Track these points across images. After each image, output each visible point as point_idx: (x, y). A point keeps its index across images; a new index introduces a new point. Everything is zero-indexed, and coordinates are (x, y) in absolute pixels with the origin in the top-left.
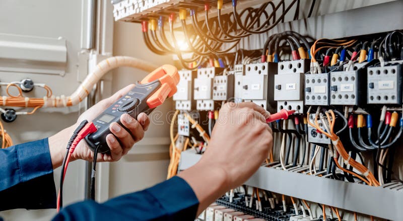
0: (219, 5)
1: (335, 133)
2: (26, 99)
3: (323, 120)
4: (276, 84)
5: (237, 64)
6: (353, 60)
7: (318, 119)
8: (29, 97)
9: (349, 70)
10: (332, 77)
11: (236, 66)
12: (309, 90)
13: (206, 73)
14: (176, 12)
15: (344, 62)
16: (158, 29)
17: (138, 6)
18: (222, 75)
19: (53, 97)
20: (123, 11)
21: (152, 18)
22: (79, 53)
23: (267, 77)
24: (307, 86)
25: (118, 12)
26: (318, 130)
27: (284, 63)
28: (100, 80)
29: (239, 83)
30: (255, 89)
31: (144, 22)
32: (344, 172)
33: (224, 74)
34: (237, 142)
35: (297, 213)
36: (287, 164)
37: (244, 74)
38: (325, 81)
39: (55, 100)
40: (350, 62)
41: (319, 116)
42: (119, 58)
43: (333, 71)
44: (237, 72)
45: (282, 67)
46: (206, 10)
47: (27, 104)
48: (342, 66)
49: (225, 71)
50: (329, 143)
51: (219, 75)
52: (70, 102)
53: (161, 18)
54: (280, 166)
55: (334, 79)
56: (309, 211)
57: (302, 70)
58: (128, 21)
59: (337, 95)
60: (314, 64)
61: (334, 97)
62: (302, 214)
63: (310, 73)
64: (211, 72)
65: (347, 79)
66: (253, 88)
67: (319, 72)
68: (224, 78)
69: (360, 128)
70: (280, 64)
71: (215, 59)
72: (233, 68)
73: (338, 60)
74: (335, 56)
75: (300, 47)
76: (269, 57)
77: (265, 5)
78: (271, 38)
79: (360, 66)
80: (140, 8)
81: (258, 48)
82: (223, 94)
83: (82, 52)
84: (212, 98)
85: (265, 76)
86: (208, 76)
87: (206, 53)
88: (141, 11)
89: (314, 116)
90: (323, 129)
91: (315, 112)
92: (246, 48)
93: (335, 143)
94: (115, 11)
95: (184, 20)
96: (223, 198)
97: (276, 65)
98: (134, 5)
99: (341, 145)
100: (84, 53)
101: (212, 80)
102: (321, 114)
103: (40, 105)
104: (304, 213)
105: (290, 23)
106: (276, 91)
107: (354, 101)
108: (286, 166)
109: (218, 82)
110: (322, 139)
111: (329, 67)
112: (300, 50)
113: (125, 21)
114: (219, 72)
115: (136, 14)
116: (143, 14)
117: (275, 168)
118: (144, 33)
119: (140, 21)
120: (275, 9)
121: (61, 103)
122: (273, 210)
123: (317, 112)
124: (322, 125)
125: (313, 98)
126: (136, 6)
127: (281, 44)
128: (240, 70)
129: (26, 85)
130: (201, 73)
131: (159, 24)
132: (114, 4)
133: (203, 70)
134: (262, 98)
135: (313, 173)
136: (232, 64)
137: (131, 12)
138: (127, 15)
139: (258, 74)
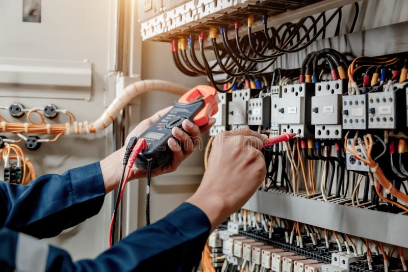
0: (249, 22)
1: (373, 160)
2: (48, 126)
3: (361, 145)
4: (313, 107)
5: (275, 84)
6: (392, 80)
7: (357, 144)
8: (51, 124)
9: (388, 90)
10: (369, 99)
11: (273, 88)
12: (347, 113)
13: (241, 95)
14: (207, 31)
15: (384, 82)
16: (188, 49)
17: (166, 25)
18: (258, 97)
19: (75, 123)
20: (151, 30)
21: (182, 37)
22: (105, 76)
23: (304, 99)
24: (345, 108)
25: (145, 31)
26: (355, 157)
27: (321, 84)
28: (129, 104)
29: (276, 106)
30: (292, 112)
31: (174, 42)
32: (388, 203)
33: (260, 96)
34: (232, 169)
35: (340, 249)
36: (330, 195)
37: (281, 96)
38: (363, 102)
39: (78, 126)
40: (390, 82)
41: (357, 141)
42: (148, 82)
43: (371, 92)
44: (273, 94)
45: (320, 88)
46: (236, 28)
47: (49, 131)
48: (382, 86)
49: (261, 92)
50: (368, 170)
51: (254, 98)
52: (93, 128)
53: (190, 37)
54: (322, 198)
55: (372, 101)
56: (353, 247)
57: (339, 91)
58: (157, 41)
59: (375, 119)
60: (352, 84)
61: (372, 120)
62: (346, 251)
63: (348, 95)
64: (246, 94)
65: (385, 100)
66: (289, 112)
67: (357, 93)
68: (259, 100)
69: (402, 154)
70: (317, 85)
71: (251, 80)
72: (270, 89)
73: (379, 80)
74: (375, 75)
75: (340, 65)
76: (307, 76)
77: (304, 20)
78: (309, 56)
79: (400, 86)
80: (167, 27)
81: (296, 67)
82: (258, 119)
83: (109, 75)
84: (247, 122)
85: (302, 98)
86: (244, 98)
87: (239, 73)
88: (169, 30)
89: (352, 140)
90: (362, 155)
91: (353, 137)
92: (284, 67)
93: (374, 170)
94: (142, 30)
95: (215, 39)
96: (253, 231)
97: (314, 85)
98: (161, 24)
99: (380, 172)
100: (111, 76)
101: (247, 102)
102: (359, 138)
103: (62, 132)
104: (348, 250)
105: (330, 39)
106: (313, 114)
107: (391, 124)
108: (328, 198)
109: (254, 105)
110: (360, 166)
111: (369, 88)
112: (340, 69)
113: (154, 40)
114: (254, 94)
115: (164, 33)
116: (172, 33)
117: (316, 199)
118: (173, 52)
119: (170, 40)
120: (315, 22)
121: (84, 130)
122: (314, 247)
123: (356, 137)
124: (360, 150)
125: (351, 121)
126: (164, 25)
127: (320, 62)
128: (277, 92)
129: (48, 111)
130: (235, 96)
131: (189, 43)
132: (141, 22)
133: (237, 92)
134: (299, 123)
135: (356, 204)
136: (269, 85)
137: (159, 31)
138: (155, 34)
139: (295, 96)
